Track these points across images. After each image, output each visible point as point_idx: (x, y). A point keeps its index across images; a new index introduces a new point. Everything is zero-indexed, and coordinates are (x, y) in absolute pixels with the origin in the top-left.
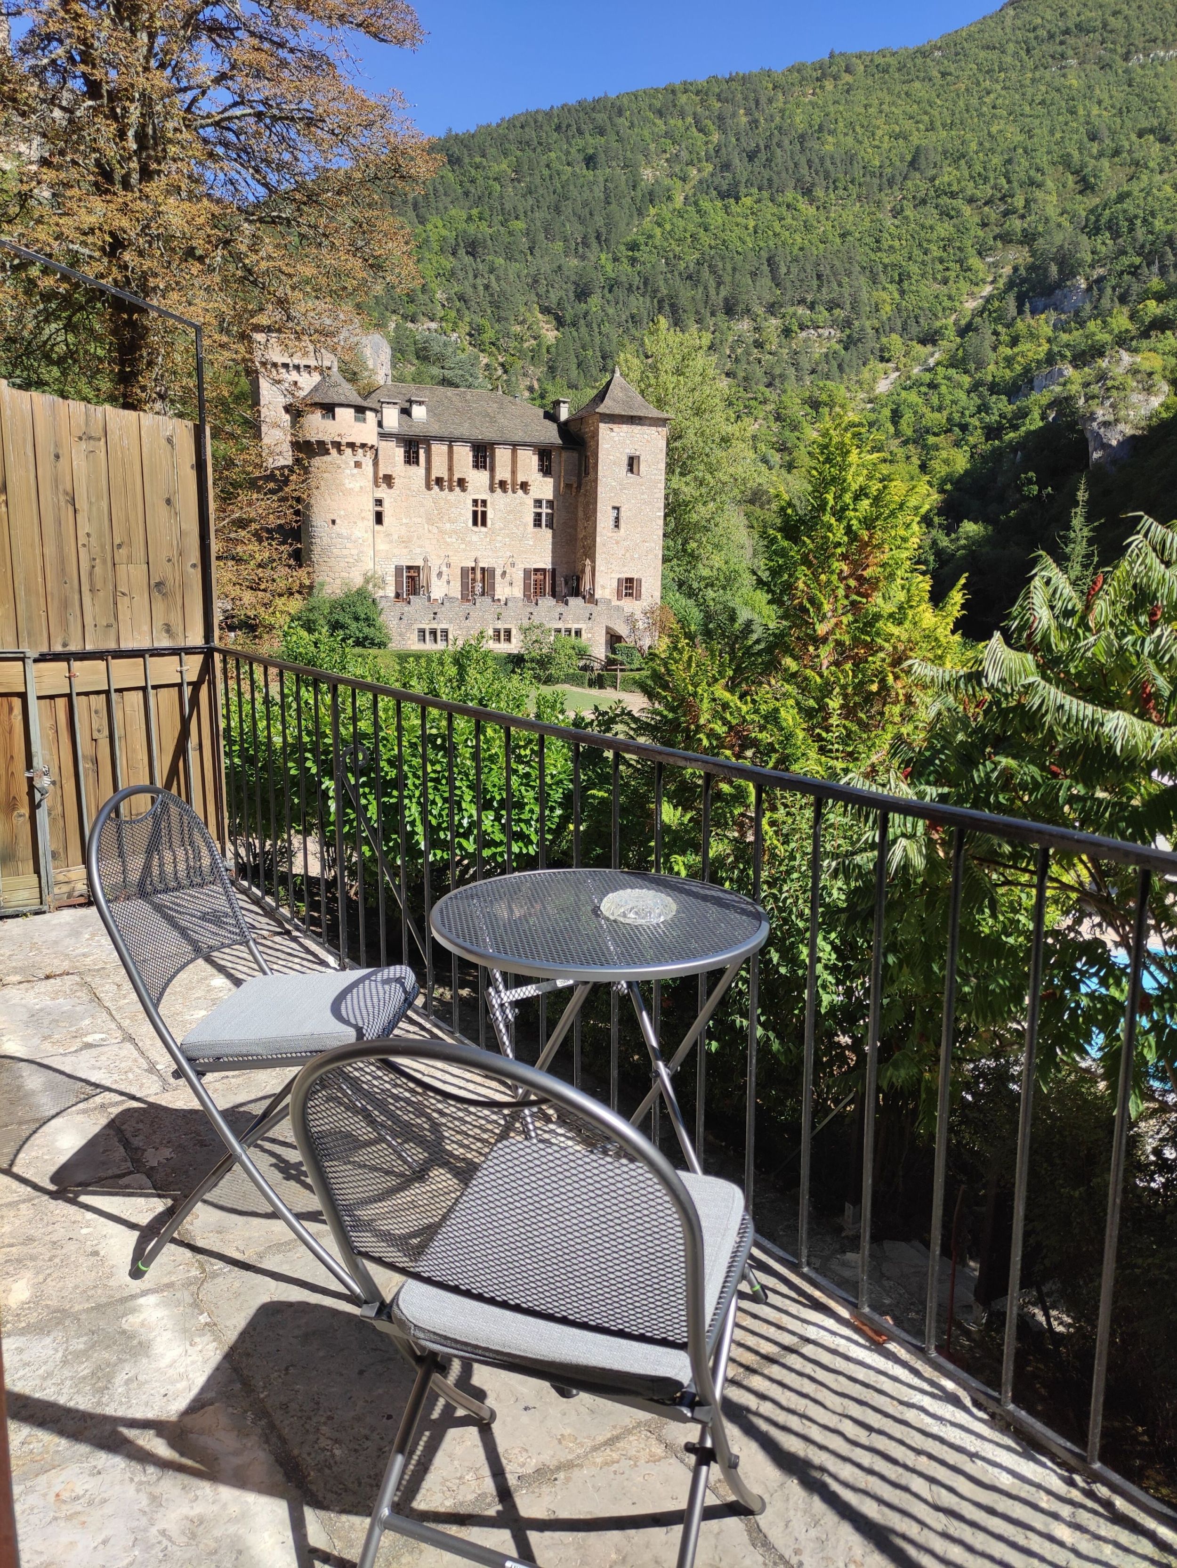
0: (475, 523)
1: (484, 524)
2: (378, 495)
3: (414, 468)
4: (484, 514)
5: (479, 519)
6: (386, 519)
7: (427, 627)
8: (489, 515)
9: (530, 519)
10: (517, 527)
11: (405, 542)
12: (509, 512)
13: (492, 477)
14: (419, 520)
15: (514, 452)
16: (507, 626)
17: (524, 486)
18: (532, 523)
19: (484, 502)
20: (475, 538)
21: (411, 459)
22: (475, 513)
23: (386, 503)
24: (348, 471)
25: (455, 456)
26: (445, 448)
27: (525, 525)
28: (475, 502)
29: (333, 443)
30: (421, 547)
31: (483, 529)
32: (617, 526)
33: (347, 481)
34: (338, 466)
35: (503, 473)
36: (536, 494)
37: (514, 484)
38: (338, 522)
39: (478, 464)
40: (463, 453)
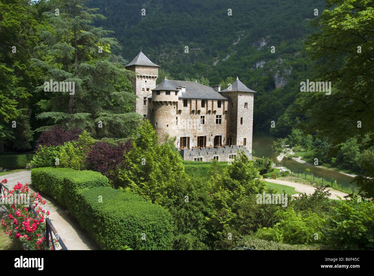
1: (204, 123)
2: (177, 116)
3: (186, 108)
5: (202, 122)
6: (178, 124)
7: (197, 157)
8: (205, 121)
9: (215, 121)
10: (212, 124)
12: (211, 119)
13: (207, 109)
15: (213, 102)
16: (217, 156)
17: (215, 112)
18: (216, 123)
19: (204, 117)
21: (185, 105)
23: (179, 118)
24: (172, 110)
25: (198, 104)
26: (195, 102)
27: (214, 123)
28: (202, 117)
29: (169, 102)
30: (187, 131)
32: (241, 123)
33: (172, 113)
34: (170, 109)
35: (210, 108)
36: (217, 114)
37: (212, 111)
38: (169, 125)
39: (203, 106)
40: (199, 103)
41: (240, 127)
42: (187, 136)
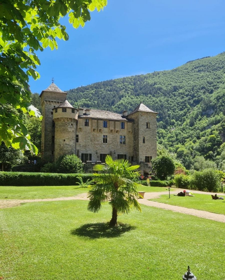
0: (104, 142)
1: (106, 142)
2: (77, 134)
3: (87, 127)
4: (106, 139)
5: (105, 141)
6: (79, 141)
8: (108, 140)
10: (116, 143)
11: (85, 146)
12: (114, 139)
13: (109, 129)
14: (89, 141)
15: (115, 123)
17: (117, 131)
19: (107, 136)
20: (104, 146)
21: (87, 124)
22: (104, 139)
23: (80, 136)
24: (69, 126)
25: (99, 123)
26: (96, 121)
27: (118, 142)
28: (104, 136)
29: (65, 118)
30: (89, 148)
31: (106, 143)
32: (144, 142)
33: (69, 129)
34: (67, 125)
35: (112, 128)
36: (121, 134)
37: (115, 131)
38: (66, 140)
39: (105, 126)
40: (101, 123)
41: (143, 145)
42: (89, 152)
